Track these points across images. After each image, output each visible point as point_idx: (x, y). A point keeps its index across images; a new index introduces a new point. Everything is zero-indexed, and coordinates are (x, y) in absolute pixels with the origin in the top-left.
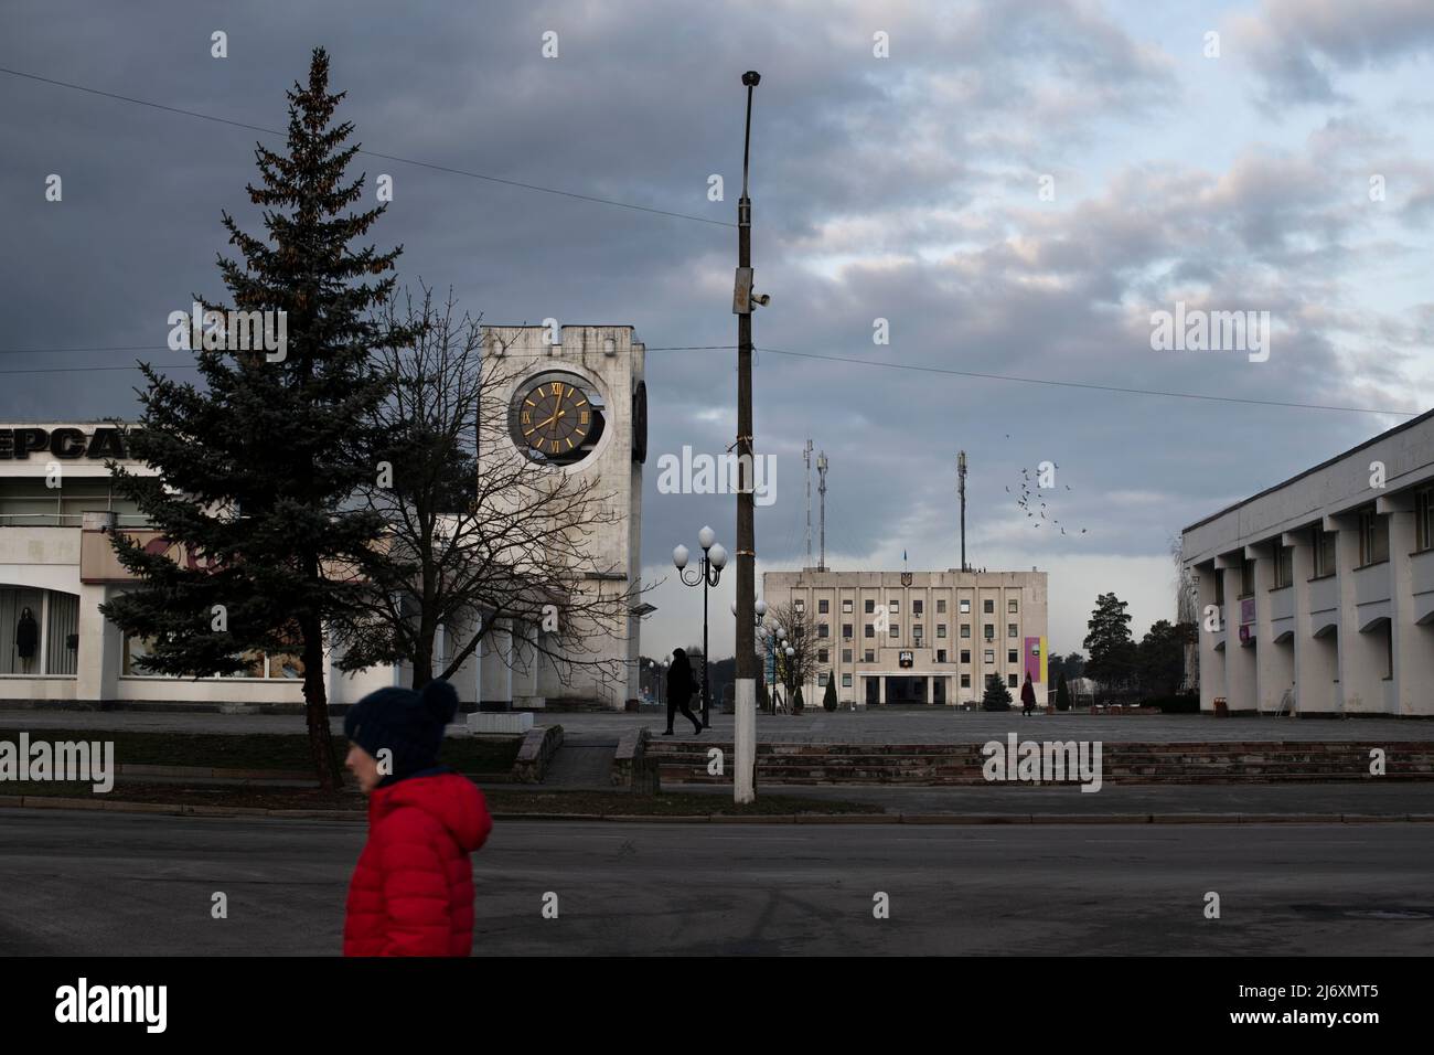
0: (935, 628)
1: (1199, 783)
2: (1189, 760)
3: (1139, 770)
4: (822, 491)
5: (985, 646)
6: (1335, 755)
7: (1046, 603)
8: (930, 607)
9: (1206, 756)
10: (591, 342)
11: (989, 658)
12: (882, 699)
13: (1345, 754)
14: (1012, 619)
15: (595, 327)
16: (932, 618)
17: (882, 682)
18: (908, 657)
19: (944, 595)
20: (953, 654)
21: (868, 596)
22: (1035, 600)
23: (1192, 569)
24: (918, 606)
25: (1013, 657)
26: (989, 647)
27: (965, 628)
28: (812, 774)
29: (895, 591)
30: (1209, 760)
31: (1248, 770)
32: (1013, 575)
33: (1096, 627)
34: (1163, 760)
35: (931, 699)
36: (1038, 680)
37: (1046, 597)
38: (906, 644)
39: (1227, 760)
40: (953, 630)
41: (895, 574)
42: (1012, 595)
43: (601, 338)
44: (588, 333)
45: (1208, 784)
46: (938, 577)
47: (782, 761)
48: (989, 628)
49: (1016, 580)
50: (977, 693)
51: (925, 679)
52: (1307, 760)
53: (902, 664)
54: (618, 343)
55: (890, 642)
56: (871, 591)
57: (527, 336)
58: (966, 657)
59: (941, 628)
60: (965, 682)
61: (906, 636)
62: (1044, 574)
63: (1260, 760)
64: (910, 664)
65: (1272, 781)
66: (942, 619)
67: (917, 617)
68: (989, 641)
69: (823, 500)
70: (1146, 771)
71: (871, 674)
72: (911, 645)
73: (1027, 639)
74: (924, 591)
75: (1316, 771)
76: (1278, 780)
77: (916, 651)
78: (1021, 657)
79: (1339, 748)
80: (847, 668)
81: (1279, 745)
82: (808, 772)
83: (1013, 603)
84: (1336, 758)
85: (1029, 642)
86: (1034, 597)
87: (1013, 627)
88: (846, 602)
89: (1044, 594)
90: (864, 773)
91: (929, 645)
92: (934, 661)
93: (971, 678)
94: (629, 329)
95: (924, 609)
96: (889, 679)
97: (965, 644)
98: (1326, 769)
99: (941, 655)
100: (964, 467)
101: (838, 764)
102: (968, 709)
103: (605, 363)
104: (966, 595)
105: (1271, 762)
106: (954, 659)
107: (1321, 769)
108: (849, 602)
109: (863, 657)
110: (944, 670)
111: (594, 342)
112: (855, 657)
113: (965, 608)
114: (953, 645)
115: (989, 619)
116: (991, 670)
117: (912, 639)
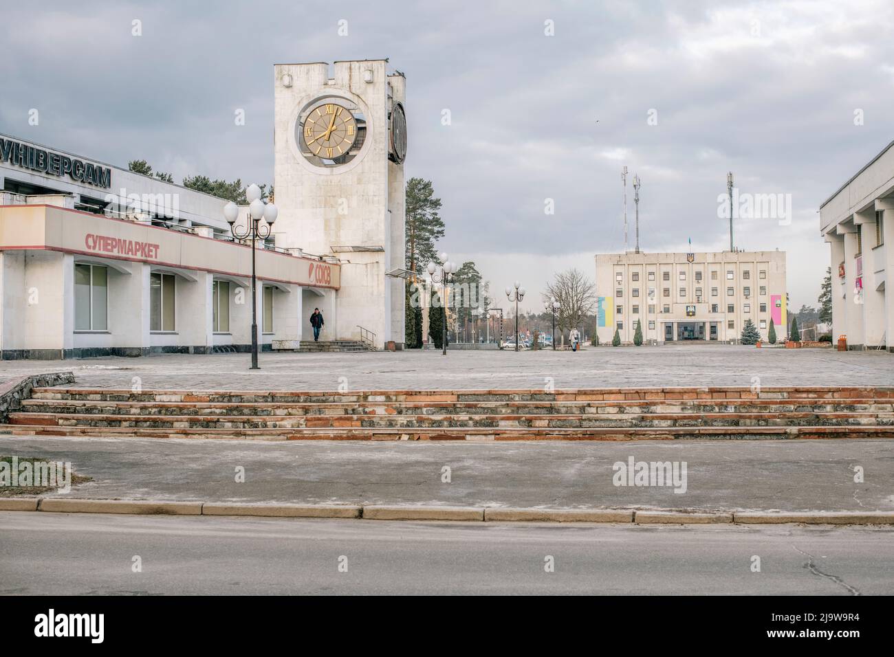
0: (710, 290)
1: (590, 439)
2: (593, 410)
3: (529, 422)
4: (637, 201)
5: (744, 301)
6: (765, 405)
7: (785, 272)
8: (707, 275)
9: (613, 406)
10: (355, 73)
11: (747, 309)
12: (675, 338)
13: (776, 403)
14: (762, 283)
15: (357, 61)
16: (707, 283)
17: (675, 326)
18: (692, 309)
19: (716, 268)
20: (722, 307)
21: (664, 269)
22: (777, 270)
23: (826, 235)
24: (699, 275)
25: (763, 309)
26: (747, 302)
27: (731, 289)
28: (176, 424)
29: (683, 266)
30: (616, 409)
31: (656, 422)
32: (763, 254)
33: (827, 288)
34: (563, 410)
35: (708, 338)
36: (780, 323)
37: (785, 268)
38: (691, 301)
39: (637, 410)
40: (722, 291)
41: (683, 254)
42: (762, 267)
43: (362, 69)
44: (353, 66)
45: (602, 439)
46: (712, 256)
47: (154, 410)
48: (747, 289)
49: (764, 257)
50: (737, 333)
51: (704, 323)
52: (731, 410)
53: (688, 314)
54: (375, 73)
55: (680, 299)
56: (666, 266)
57: (308, 70)
58: (731, 309)
59: (714, 289)
60: (731, 325)
61: (691, 297)
62: (784, 253)
63: (675, 410)
64: (694, 314)
65: (677, 436)
66: (715, 284)
67: (698, 282)
68: (747, 298)
69: (637, 207)
70: (538, 423)
71: (668, 320)
72: (694, 301)
73: (772, 296)
74: (703, 265)
75: (737, 424)
76: (685, 435)
77: (697, 305)
78: (768, 308)
79: (771, 395)
80: (652, 317)
81: (704, 392)
82: (172, 423)
83: (763, 272)
84: (765, 408)
85: (774, 298)
86: (777, 268)
87: (762, 288)
88: (650, 274)
89: (784, 266)
90: (230, 424)
91: (706, 301)
92: (710, 311)
93: (735, 323)
94: (383, 62)
95: (703, 277)
96: (679, 324)
97: (731, 300)
98: (748, 421)
99: (714, 308)
100: (731, 182)
101: (211, 413)
102: (732, 343)
103: (366, 89)
104: (731, 267)
105: (689, 413)
106: (723, 310)
107: (742, 421)
108: (653, 273)
109: (663, 310)
110: (717, 317)
111: (358, 73)
112: (657, 310)
113: (730, 276)
114: (723, 301)
115: (747, 283)
116: (747, 317)
117: (695, 298)
